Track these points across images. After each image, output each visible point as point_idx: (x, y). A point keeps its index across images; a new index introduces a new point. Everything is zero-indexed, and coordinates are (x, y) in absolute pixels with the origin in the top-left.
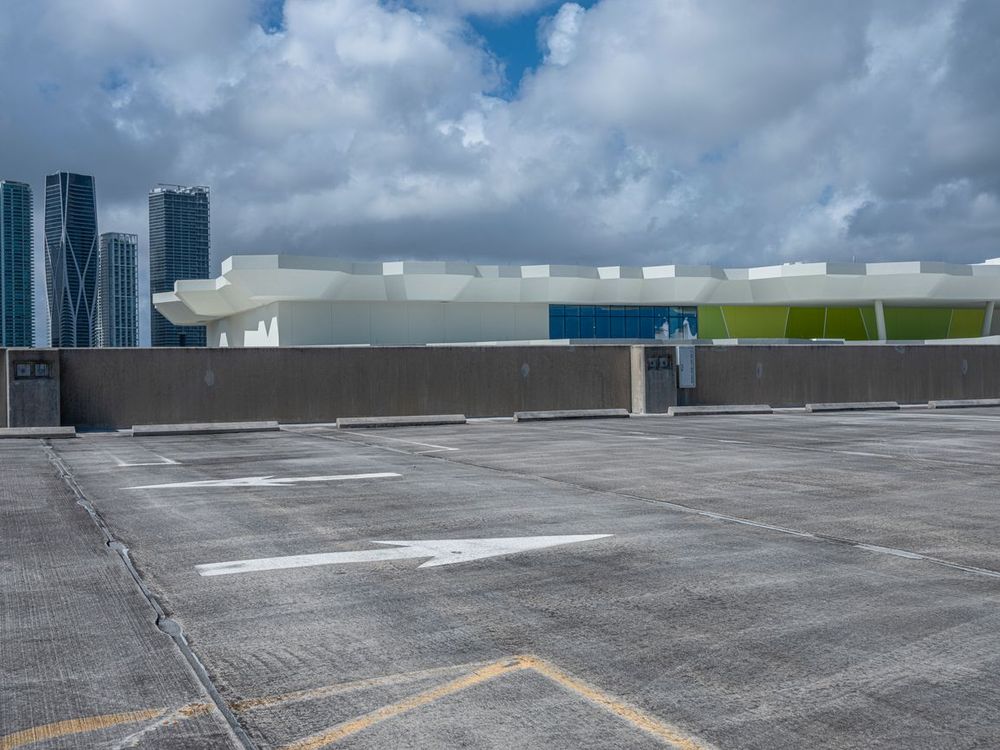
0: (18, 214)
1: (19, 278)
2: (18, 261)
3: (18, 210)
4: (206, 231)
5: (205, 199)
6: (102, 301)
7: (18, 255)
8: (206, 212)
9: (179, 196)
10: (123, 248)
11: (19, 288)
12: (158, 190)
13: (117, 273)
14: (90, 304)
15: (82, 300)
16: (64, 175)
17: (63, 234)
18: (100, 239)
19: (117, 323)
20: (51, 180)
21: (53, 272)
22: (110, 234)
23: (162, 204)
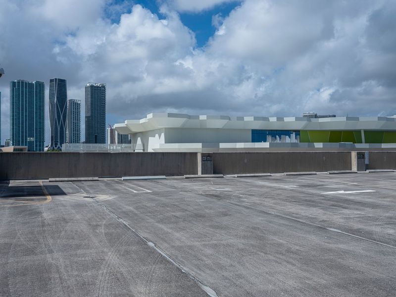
0: (40, 93)
1: (40, 115)
2: (40, 109)
3: (40, 91)
4: (105, 99)
5: (105, 88)
6: (68, 123)
7: (40, 106)
8: (105, 93)
9: (95, 87)
10: (76, 105)
11: (40, 118)
12: (88, 85)
13: (74, 113)
14: (64, 124)
15: (62, 122)
16: (56, 79)
17: (55, 100)
18: (68, 101)
19: (74, 131)
20: (51, 81)
21: (52, 112)
22: (72, 100)
23: (89, 89)
